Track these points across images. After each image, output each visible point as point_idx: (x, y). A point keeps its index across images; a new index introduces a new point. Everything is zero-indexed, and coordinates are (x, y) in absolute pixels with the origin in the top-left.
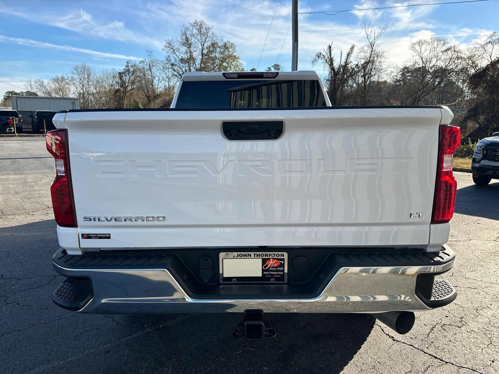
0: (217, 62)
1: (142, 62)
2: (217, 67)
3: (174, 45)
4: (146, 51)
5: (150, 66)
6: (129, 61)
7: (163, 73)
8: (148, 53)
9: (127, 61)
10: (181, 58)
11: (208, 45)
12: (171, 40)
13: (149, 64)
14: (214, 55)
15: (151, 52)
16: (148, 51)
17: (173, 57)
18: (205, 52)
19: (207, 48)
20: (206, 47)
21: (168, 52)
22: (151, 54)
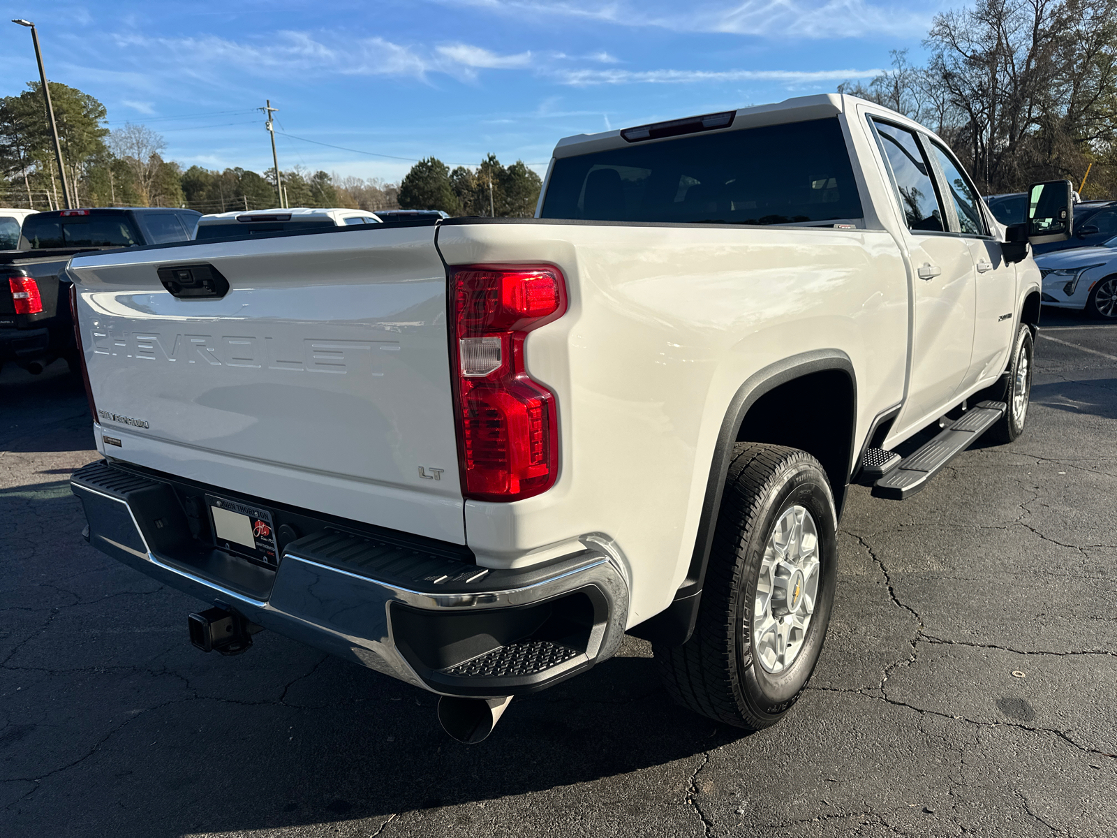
0: (1081, 47)
1: (877, 80)
2: (1079, 62)
3: (955, 27)
4: (890, 52)
5: (896, 87)
6: (844, 84)
7: (927, 100)
8: (894, 57)
9: (840, 84)
10: (969, 54)
11: (1056, 7)
12: (949, 13)
13: (893, 83)
14: (1074, 29)
15: (903, 53)
16: (894, 52)
17: (951, 56)
18: (1047, 24)
19: (1053, 14)
20: (1048, 12)
21: (937, 45)
22: (901, 57)
